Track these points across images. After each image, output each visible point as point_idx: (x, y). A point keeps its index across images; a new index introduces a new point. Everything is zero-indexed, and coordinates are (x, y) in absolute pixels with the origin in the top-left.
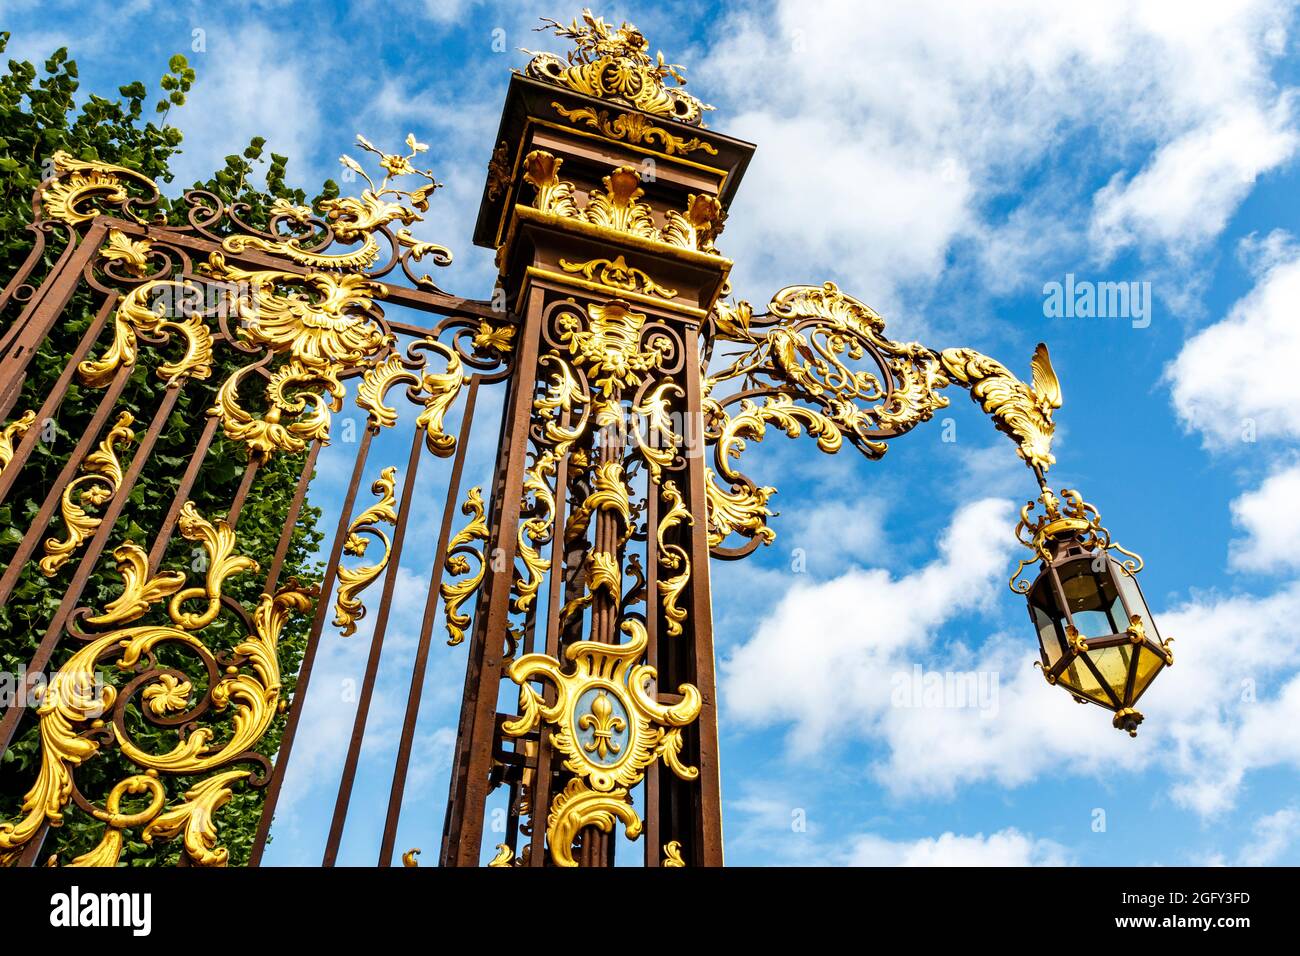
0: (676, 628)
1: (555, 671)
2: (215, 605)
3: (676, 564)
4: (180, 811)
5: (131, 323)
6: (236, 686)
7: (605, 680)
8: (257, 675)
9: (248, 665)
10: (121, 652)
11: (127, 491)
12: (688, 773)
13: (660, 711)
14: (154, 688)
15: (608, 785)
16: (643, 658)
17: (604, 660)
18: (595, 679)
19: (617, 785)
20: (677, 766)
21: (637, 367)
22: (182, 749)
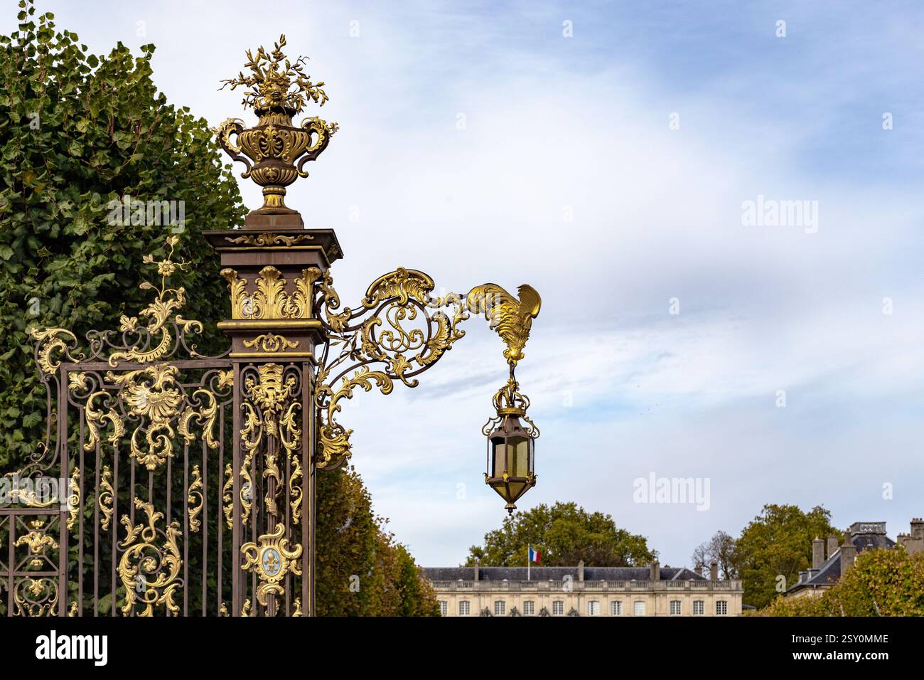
0: (296, 521)
1: (255, 547)
2: (154, 533)
3: (296, 495)
4: (163, 597)
5: (92, 421)
6: (167, 559)
7: (272, 546)
8: (172, 554)
9: (169, 552)
10: (134, 554)
11: (116, 495)
12: (299, 573)
13: (290, 555)
14: (146, 564)
15: (274, 581)
16: (284, 536)
17: (271, 540)
18: (269, 546)
19: (276, 581)
20: (294, 571)
21: (279, 400)
22: (159, 580)
